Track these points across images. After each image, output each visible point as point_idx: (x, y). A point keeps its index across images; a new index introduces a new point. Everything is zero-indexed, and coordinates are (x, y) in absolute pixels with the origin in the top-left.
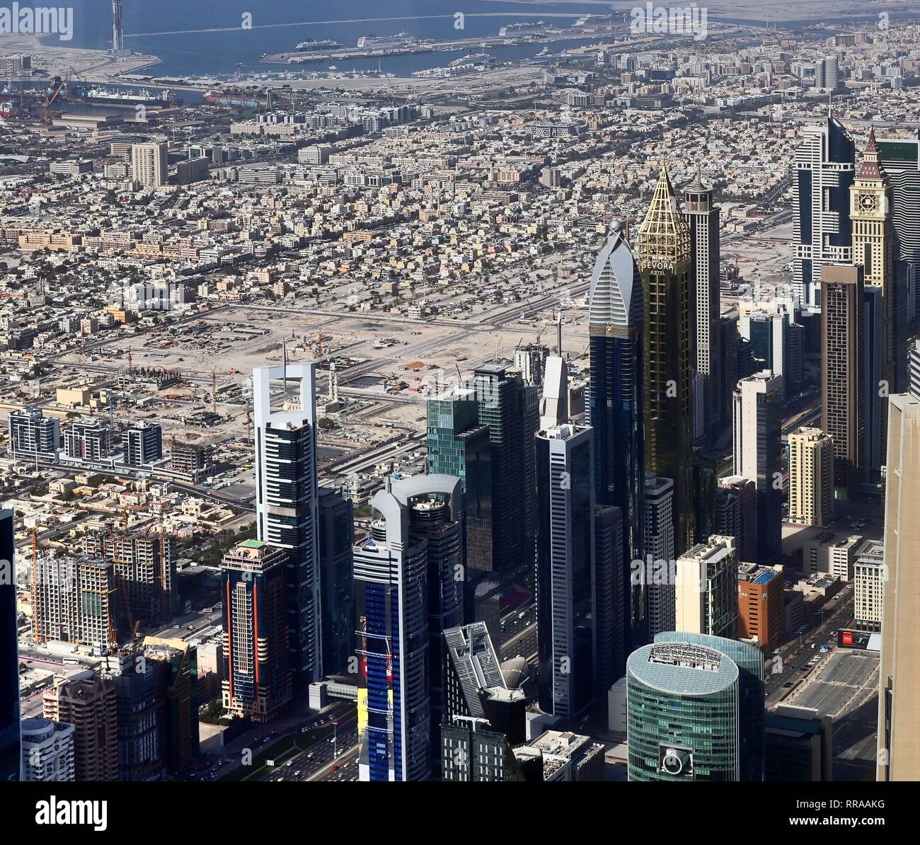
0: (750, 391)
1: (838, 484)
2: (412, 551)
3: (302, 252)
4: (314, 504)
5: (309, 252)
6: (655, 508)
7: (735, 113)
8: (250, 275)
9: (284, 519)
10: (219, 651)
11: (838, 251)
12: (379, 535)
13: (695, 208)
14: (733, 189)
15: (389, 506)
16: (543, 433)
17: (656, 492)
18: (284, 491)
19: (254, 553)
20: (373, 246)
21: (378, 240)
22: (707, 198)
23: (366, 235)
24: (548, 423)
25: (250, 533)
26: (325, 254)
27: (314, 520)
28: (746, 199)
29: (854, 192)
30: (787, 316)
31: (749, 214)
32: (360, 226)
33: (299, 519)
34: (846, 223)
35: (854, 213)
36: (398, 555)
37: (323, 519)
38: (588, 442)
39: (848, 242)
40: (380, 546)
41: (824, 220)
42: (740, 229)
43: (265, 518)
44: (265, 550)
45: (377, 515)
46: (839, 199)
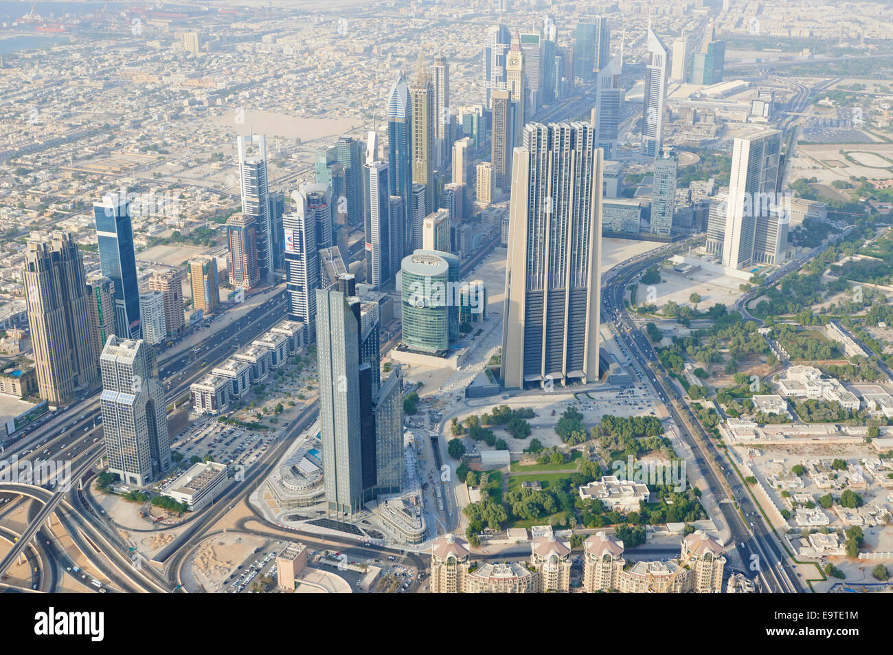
0: (460, 146)
1: (498, 186)
2: (309, 217)
3: (264, 84)
4: (267, 197)
5: (267, 84)
6: (417, 197)
7: (462, 21)
8: (240, 94)
9: (253, 203)
10: (227, 260)
11: (501, 84)
12: (294, 210)
13: (439, 64)
14: (459, 56)
15: (298, 199)
16: (367, 165)
17: (418, 190)
18: (253, 191)
19: (241, 218)
20: (297, 81)
21: (299, 78)
22: (444, 60)
23: (294, 77)
24: (369, 160)
25: (239, 210)
26: (275, 85)
27: (267, 204)
28: (464, 60)
29: (508, 57)
30: (479, 114)
31: (466, 67)
32: (292, 72)
33: (261, 203)
34: (505, 72)
35: (508, 67)
36: (302, 218)
37: (271, 203)
38: (386, 170)
39: (505, 80)
40: (293, 214)
41: (496, 71)
42: (462, 74)
43: (245, 203)
44: (245, 217)
45: (293, 201)
46: (502, 61)
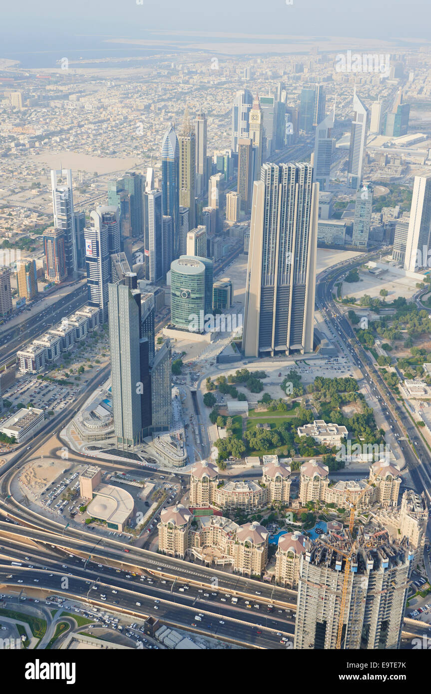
0: (215, 179)
1: (242, 209)
2: (103, 230)
3: (71, 132)
4: (72, 215)
5: (73, 132)
6: (183, 217)
7: (217, 86)
8: (53, 139)
9: (63, 220)
10: (44, 262)
11: (245, 134)
12: (93, 225)
13: (199, 119)
14: (214, 112)
15: (95, 218)
16: (146, 193)
17: (183, 212)
18: (62, 211)
19: (53, 231)
20: (95, 130)
21: (96, 128)
22: (203, 115)
23: (92, 126)
24: (148, 189)
25: (52, 224)
26: (78, 132)
27: (73, 220)
28: (218, 116)
29: (251, 114)
30: (228, 156)
31: (220, 121)
32: (91, 123)
33: (68, 220)
34: (248, 125)
35: (250, 121)
36: (98, 231)
37: (76, 220)
38: (160, 196)
39: (248, 131)
40: (92, 228)
41: (242, 124)
42: (216, 126)
43: (57, 220)
44: (57, 230)
45: (92, 219)
46: (246, 116)
